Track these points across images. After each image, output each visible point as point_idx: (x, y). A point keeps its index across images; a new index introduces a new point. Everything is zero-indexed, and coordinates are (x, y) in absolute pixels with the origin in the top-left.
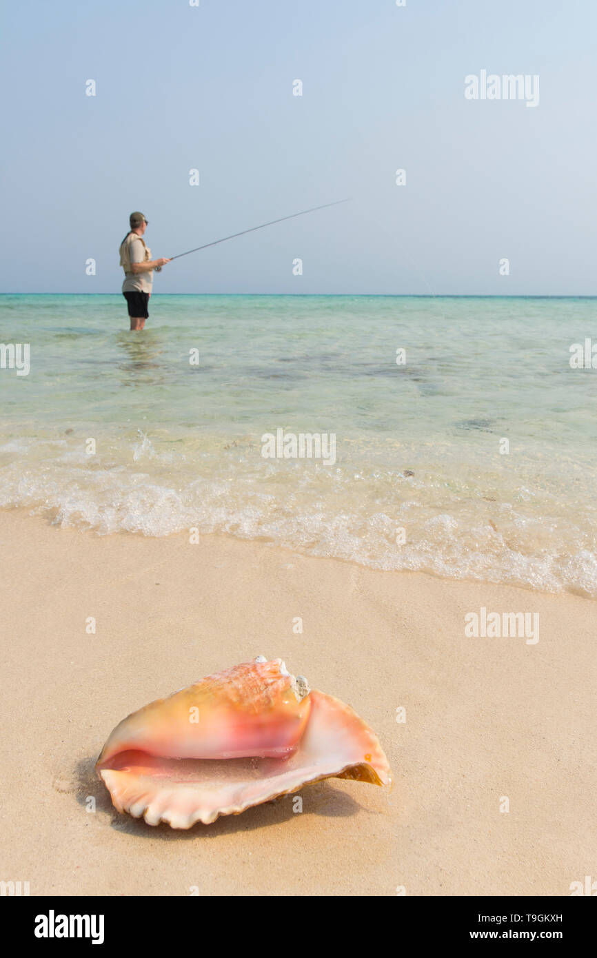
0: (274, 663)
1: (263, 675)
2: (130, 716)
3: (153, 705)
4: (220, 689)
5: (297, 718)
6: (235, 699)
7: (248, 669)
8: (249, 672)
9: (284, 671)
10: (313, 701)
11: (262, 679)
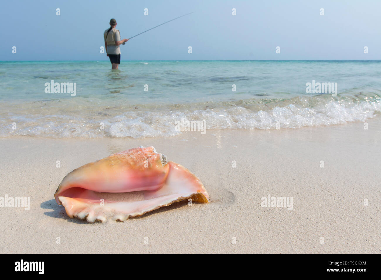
0: (151, 148)
1: (146, 153)
2: (75, 171)
3: (88, 165)
4: (124, 158)
5: (164, 173)
6: (132, 163)
7: (137, 150)
9: (155, 151)
10: (170, 167)
11: (146, 154)
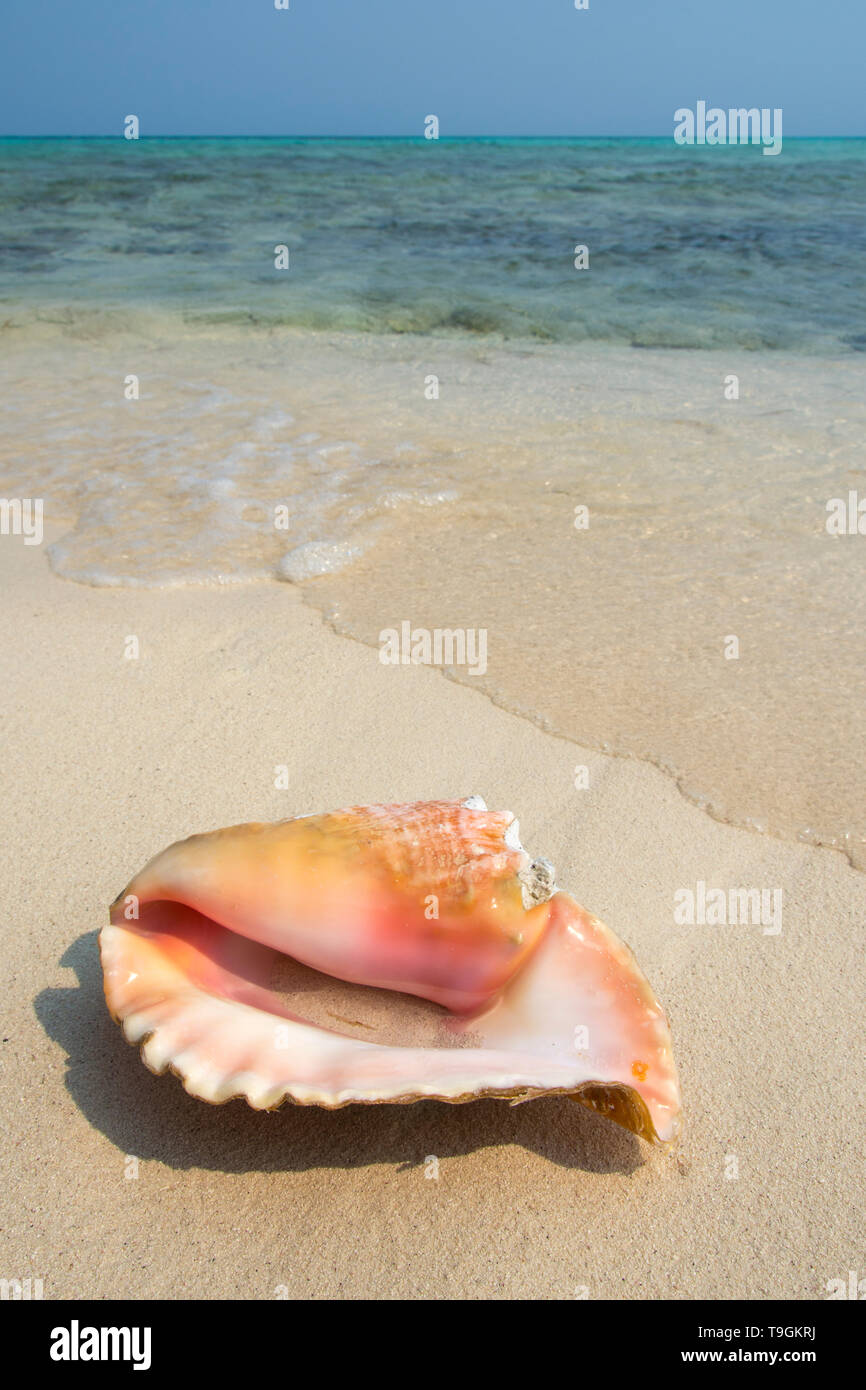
0: (497, 818)
1: (467, 835)
4: (375, 837)
5: (513, 941)
6: (397, 866)
7: (443, 814)
8: (441, 822)
9: (512, 839)
10: (555, 917)
11: (464, 842)
